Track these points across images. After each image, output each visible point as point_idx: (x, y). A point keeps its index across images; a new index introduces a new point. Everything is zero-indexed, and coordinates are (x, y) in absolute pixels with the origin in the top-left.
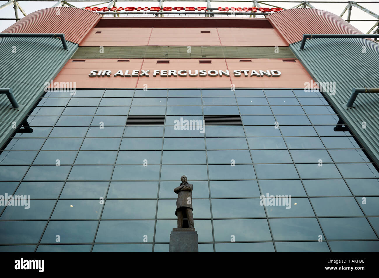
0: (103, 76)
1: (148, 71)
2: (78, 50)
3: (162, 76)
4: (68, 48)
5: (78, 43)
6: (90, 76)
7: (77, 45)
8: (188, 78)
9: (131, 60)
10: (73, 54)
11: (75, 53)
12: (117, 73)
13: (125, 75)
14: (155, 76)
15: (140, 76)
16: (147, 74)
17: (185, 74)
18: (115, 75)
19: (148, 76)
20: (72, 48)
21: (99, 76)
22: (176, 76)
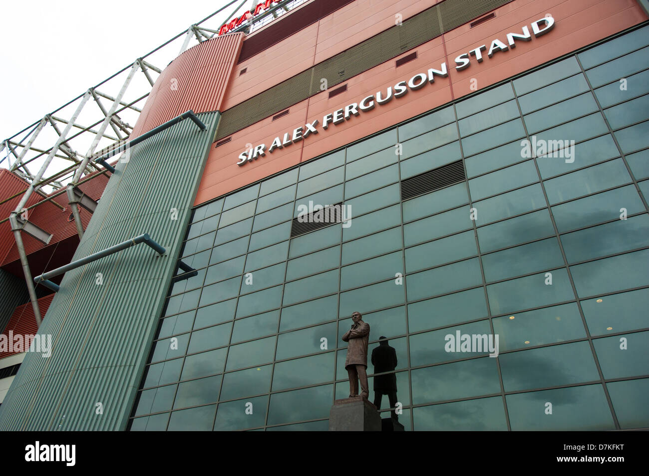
0: (256, 159)
1: (315, 121)
2: (221, 121)
3: (337, 124)
4: (207, 126)
5: (218, 109)
6: (241, 165)
7: (217, 113)
8: (379, 109)
9: (291, 109)
10: (216, 132)
11: (217, 128)
12: (273, 145)
13: (284, 143)
14: (326, 128)
15: (306, 137)
16: (313, 130)
17: (371, 104)
18: (270, 149)
19: (316, 133)
20: (210, 122)
21: (251, 161)
22: (357, 115)
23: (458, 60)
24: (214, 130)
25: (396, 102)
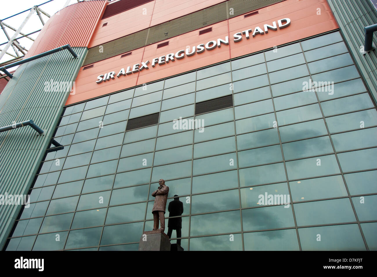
0: (108, 80)
1: (147, 61)
2: (88, 54)
3: (161, 64)
4: (78, 55)
5: (87, 46)
6: (98, 83)
7: (86, 49)
8: (187, 59)
9: (133, 52)
10: (84, 60)
11: (85, 58)
12: (120, 73)
13: (127, 73)
14: (153, 66)
15: (141, 70)
16: (146, 66)
17: (182, 55)
18: (118, 75)
19: (147, 68)
20: (81, 54)
21: (105, 81)
22: (173, 61)
23: (235, 36)
24: (83, 59)
25: (197, 56)
